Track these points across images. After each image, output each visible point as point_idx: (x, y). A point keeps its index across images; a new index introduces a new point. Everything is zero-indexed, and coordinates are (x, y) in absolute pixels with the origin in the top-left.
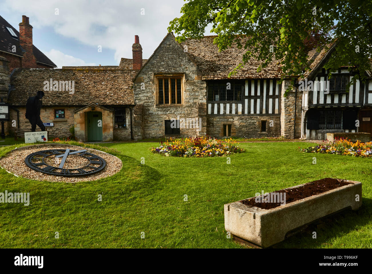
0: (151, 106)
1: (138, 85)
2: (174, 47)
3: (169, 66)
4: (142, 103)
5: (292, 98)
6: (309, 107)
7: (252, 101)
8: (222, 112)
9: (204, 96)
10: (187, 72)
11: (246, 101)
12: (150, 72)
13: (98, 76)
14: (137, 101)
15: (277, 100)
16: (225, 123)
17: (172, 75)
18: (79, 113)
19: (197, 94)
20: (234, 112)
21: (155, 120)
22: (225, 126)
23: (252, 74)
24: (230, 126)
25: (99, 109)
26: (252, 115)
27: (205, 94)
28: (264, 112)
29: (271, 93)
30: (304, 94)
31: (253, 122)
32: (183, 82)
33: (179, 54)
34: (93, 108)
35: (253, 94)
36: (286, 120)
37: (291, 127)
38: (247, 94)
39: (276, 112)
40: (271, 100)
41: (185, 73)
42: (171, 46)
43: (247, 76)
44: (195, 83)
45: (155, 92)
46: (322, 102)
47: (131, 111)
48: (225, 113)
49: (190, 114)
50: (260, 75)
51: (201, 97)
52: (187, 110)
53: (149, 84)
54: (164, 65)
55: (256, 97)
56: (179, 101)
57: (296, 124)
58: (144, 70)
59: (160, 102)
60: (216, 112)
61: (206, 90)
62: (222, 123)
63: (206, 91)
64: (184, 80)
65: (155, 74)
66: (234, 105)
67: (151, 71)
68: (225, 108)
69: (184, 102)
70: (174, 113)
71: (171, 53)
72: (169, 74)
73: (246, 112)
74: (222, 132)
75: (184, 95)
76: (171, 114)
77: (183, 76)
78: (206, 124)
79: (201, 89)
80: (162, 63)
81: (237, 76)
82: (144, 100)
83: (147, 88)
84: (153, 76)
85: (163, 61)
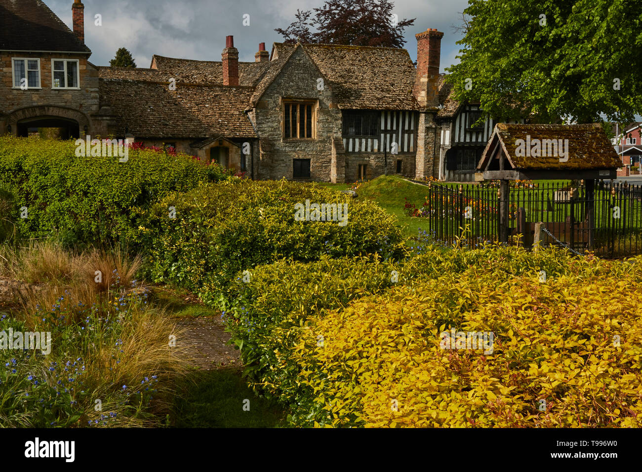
0: (277, 140)
1: (260, 112)
2: (304, 63)
3: (299, 88)
4: (266, 135)
5: (431, 135)
6: (451, 146)
7: (388, 136)
8: (357, 150)
9: (339, 129)
10: (321, 98)
11: (382, 135)
12: (276, 95)
14: (260, 133)
15: (412, 135)
16: (361, 162)
17: (303, 100)
18: (204, 148)
19: (331, 126)
20: (369, 150)
21: (282, 158)
22: (360, 166)
23: (389, 104)
24: (365, 166)
25: (226, 144)
26: (388, 153)
27: (340, 126)
28: (400, 150)
29: (406, 128)
30: (444, 131)
32: (316, 110)
33: (311, 74)
34: (221, 142)
35: (389, 128)
36: (425, 159)
37: (429, 167)
38: (383, 128)
39: (411, 150)
40: (406, 135)
41: (318, 99)
42: (301, 62)
43: (384, 106)
44: (329, 111)
45: (282, 122)
46: (462, 140)
48: (360, 150)
49: (322, 151)
51: (335, 129)
52: (320, 146)
53: (275, 110)
54: (293, 86)
55: (391, 132)
56: (309, 135)
57: (435, 164)
58: (269, 91)
59: (287, 136)
60: (350, 150)
62: (358, 163)
63: (341, 122)
64: (317, 106)
65: (283, 98)
66: (369, 140)
67: (278, 93)
68: (359, 145)
69: (316, 136)
70: (304, 150)
71: (302, 72)
72: (300, 98)
73: (382, 150)
74: (357, 173)
75: (315, 126)
76: (301, 150)
77: (315, 103)
78: (344, 164)
79: (336, 120)
80: (291, 84)
81: (374, 105)
82: (269, 131)
83: (273, 116)
84: (280, 100)
85: (292, 81)
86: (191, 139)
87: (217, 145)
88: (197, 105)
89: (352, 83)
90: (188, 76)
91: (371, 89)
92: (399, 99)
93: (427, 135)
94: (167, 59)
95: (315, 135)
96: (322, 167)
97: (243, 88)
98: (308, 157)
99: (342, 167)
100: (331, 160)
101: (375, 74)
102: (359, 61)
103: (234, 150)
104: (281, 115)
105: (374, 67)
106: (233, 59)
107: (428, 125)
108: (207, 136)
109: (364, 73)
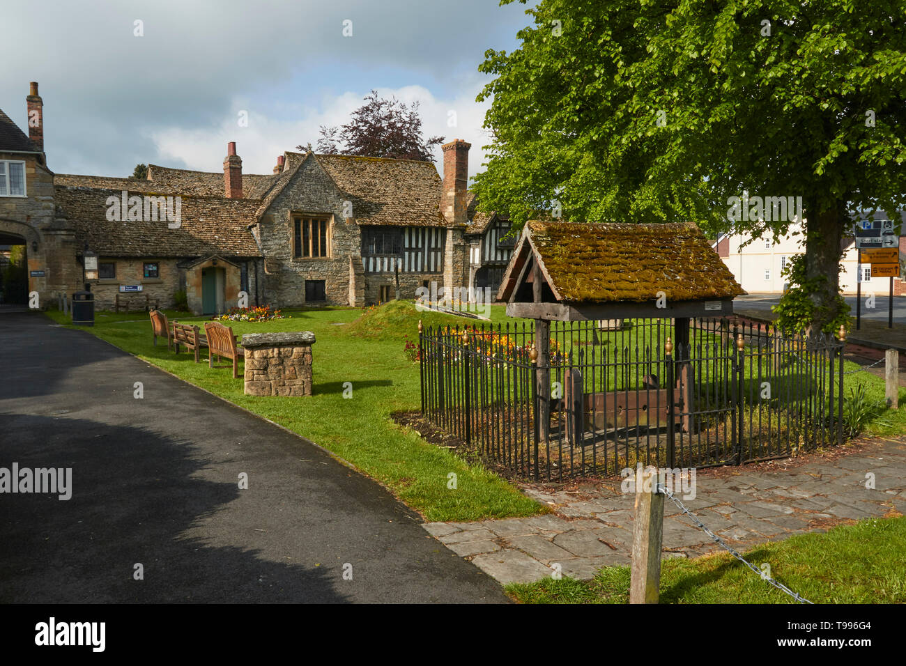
0: (286, 259)
1: (266, 227)
2: (317, 174)
3: (311, 201)
4: (272, 254)
5: (460, 253)
6: (481, 265)
7: (413, 254)
8: (378, 269)
9: (358, 247)
10: (336, 212)
11: (407, 254)
12: (283, 209)
13: (187, 207)
14: (265, 251)
15: (439, 254)
16: (383, 283)
17: (315, 215)
18: (194, 269)
19: (348, 243)
20: (392, 270)
21: (291, 280)
22: (382, 287)
23: (413, 219)
24: (388, 287)
25: (222, 264)
26: (413, 273)
27: (358, 244)
28: (426, 270)
29: (433, 246)
30: (474, 249)
31: (415, 283)
32: (331, 225)
34: (215, 261)
35: (414, 245)
36: (454, 280)
38: (407, 245)
39: (439, 270)
40: (433, 254)
41: (333, 213)
42: (313, 172)
43: (408, 222)
44: (346, 227)
45: (291, 239)
46: (493, 259)
47: (256, 266)
48: (382, 270)
49: (339, 271)
50: (422, 222)
51: (354, 247)
52: (336, 266)
53: (283, 225)
54: (304, 199)
55: (417, 250)
56: (324, 254)
58: (276, 204)
59: (297, 254)
60: (371, 269)
61: (360, 237)
62: (380, 284)
63: (360, 240)
64: (332, 222)
65: (292, 212)
66: (392, 259)
67: (286, 206)
68: (383, 264)
70: (318, 270)
71: (314, 183)
72: (312, 213)
73: (406, 270)
74: (378, 295)
75: (329, 243)
76: (314, 271)
77: (330, 218)
78: (363, 285)
79: (354, 237)
80: (301, 196)
81: (396, 221)
82: (276, 249)
83: (280, 232)
84: (289, 214)
85: (303, 193)
86: (179, 258)
87: (211, 264)
88: (189, 219)
89: (373, 197)
90: (189, 189)
91: (394, 204)
92: (425, 215)
93: (456, 253)
94: (165, 169)
95: (330, 253)
96: (338, 288)
97: (248, 201)
98: (322, 278)
99: (362, 289)
100: (348, 281)
101: (399, 188)
102: (382, 173)
103: (232, 271)
104: (290, 232)
105: (397, 180)
106: (235, 168)
107: (455, 243)
108: (199, 255)
109: (387, 186)
